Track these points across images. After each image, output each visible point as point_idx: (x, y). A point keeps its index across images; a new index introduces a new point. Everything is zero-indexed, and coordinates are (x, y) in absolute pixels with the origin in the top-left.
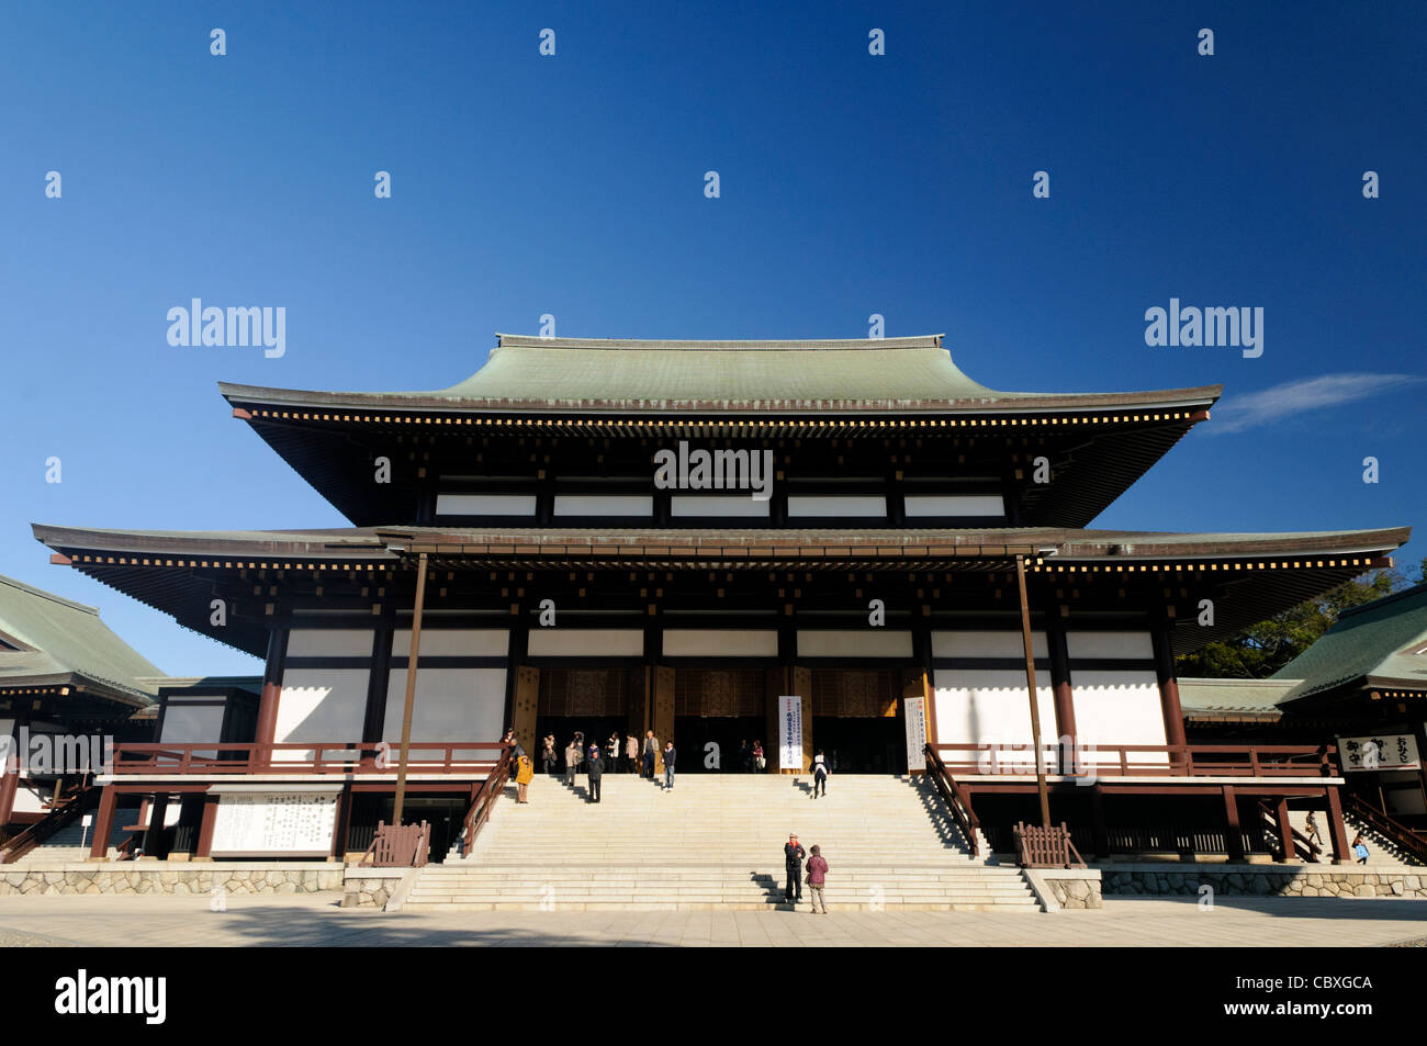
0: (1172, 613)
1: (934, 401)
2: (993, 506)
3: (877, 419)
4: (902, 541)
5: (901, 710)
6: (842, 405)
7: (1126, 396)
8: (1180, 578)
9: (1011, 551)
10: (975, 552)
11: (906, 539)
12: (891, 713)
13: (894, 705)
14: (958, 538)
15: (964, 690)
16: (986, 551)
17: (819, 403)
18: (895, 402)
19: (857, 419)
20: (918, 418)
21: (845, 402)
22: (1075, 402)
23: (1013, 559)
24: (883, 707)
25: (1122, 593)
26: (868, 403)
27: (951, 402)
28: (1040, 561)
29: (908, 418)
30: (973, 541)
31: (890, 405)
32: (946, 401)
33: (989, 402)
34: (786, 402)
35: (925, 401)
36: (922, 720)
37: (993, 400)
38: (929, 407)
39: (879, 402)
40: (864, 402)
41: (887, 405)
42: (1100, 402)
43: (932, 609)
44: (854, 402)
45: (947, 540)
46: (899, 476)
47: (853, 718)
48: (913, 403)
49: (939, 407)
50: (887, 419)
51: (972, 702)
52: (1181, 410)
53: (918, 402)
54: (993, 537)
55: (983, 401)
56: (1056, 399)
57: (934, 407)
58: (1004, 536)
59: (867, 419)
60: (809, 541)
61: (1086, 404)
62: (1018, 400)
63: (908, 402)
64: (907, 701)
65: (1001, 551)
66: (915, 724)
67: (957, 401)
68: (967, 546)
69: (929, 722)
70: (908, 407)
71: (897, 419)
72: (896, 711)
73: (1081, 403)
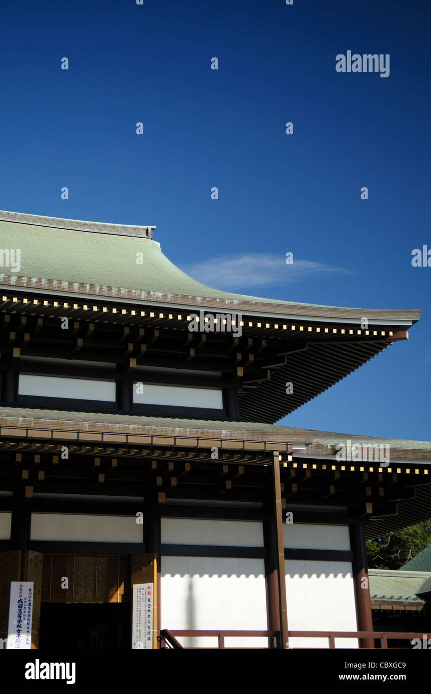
0: (369, 509)
1: (184, 297)
2: (212, 399)
3: (129, 307)
4: (173, 431)
5: (128, 596)
6: (98, 290)
7: (346, 311)
8: (381, 478)
9: (269, 447)
10: (238, 446)
11: (178, 429)
12: (117, 598)
13: (121, 591)
14: (224, 432)
15: (186, 576)
16: (249, 446)
17: (76, 286)
18: (149, 293)
19: (110, 305)
20: (167, 311)
21: (101, 288)
22: (303, 312)
23: (269, 455)
24: (111, 592)
25: (332, 490)
26: (123, 291)
27: (199, 299)
28: (290, 458)
29: (157, 310)
30: (237, 435)
31: (143, 295)
32: (194, 298)
33: (232, 303)
34: (43, 281)
35: (176, 296)
36: (149, 606)
37: (236, 302)
38: (179, 302)
39: (134, 291)
40: (119, 290)
41: (140, 296)
42: (325, 314)
43: (167, 496)
44: (110, 288)
45: (214, 433)
46: (133, 363)
47: (80, 604)
48: (165, 296)
49: (187, 303)
50: (139, 308)
51: (191, 587)
52: (387, 328)
53: (170, 295)
54: (254, 432)
55: (227, 302)
56: (289, 307)
57: (184, 302)
58: (263, 433)
59: (120, 306)
60: (86, 426)
61: (313, 314)
62: (257, 304)
63: (160, 294)
64: (136, 587)
65: (260, 447)
66: (143, 612)
67: (204, 298)
68: (231, 440)
69: (156, 607)
70: (160, 300)
71: (148, 309)
72: (123, 596)
73: (309, 313)
